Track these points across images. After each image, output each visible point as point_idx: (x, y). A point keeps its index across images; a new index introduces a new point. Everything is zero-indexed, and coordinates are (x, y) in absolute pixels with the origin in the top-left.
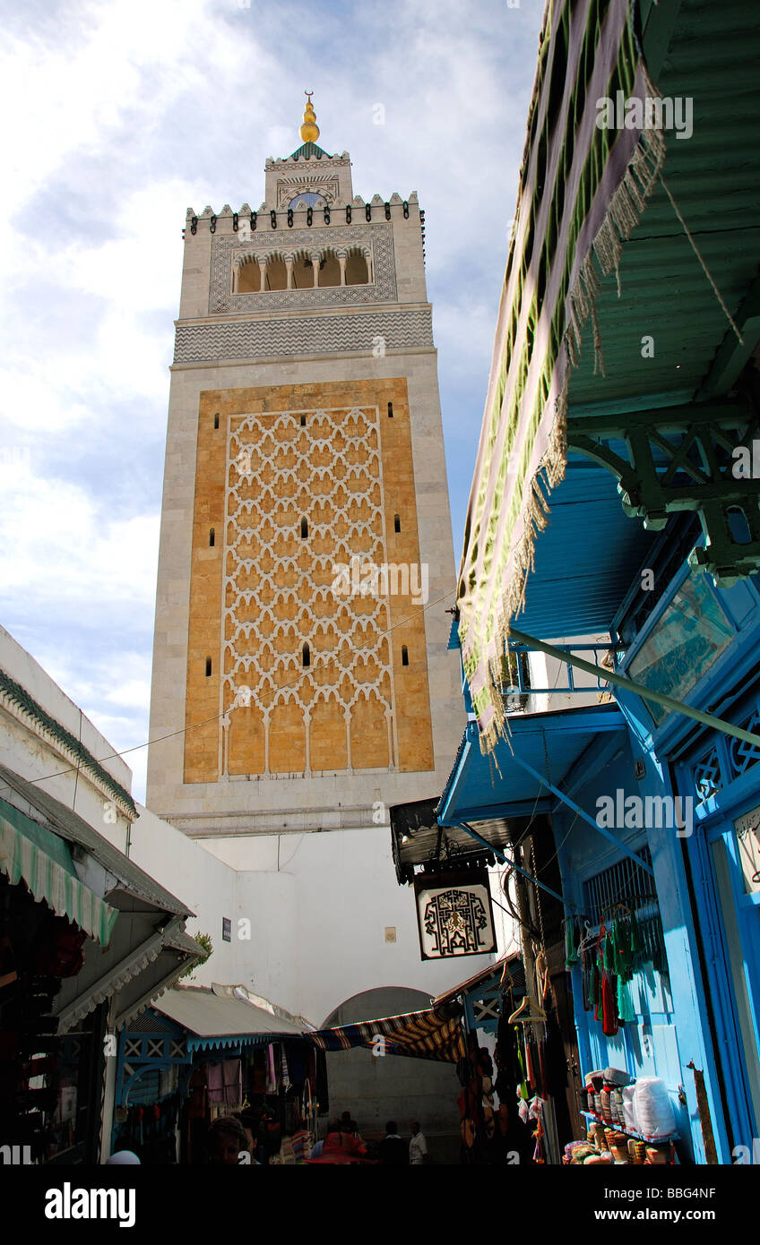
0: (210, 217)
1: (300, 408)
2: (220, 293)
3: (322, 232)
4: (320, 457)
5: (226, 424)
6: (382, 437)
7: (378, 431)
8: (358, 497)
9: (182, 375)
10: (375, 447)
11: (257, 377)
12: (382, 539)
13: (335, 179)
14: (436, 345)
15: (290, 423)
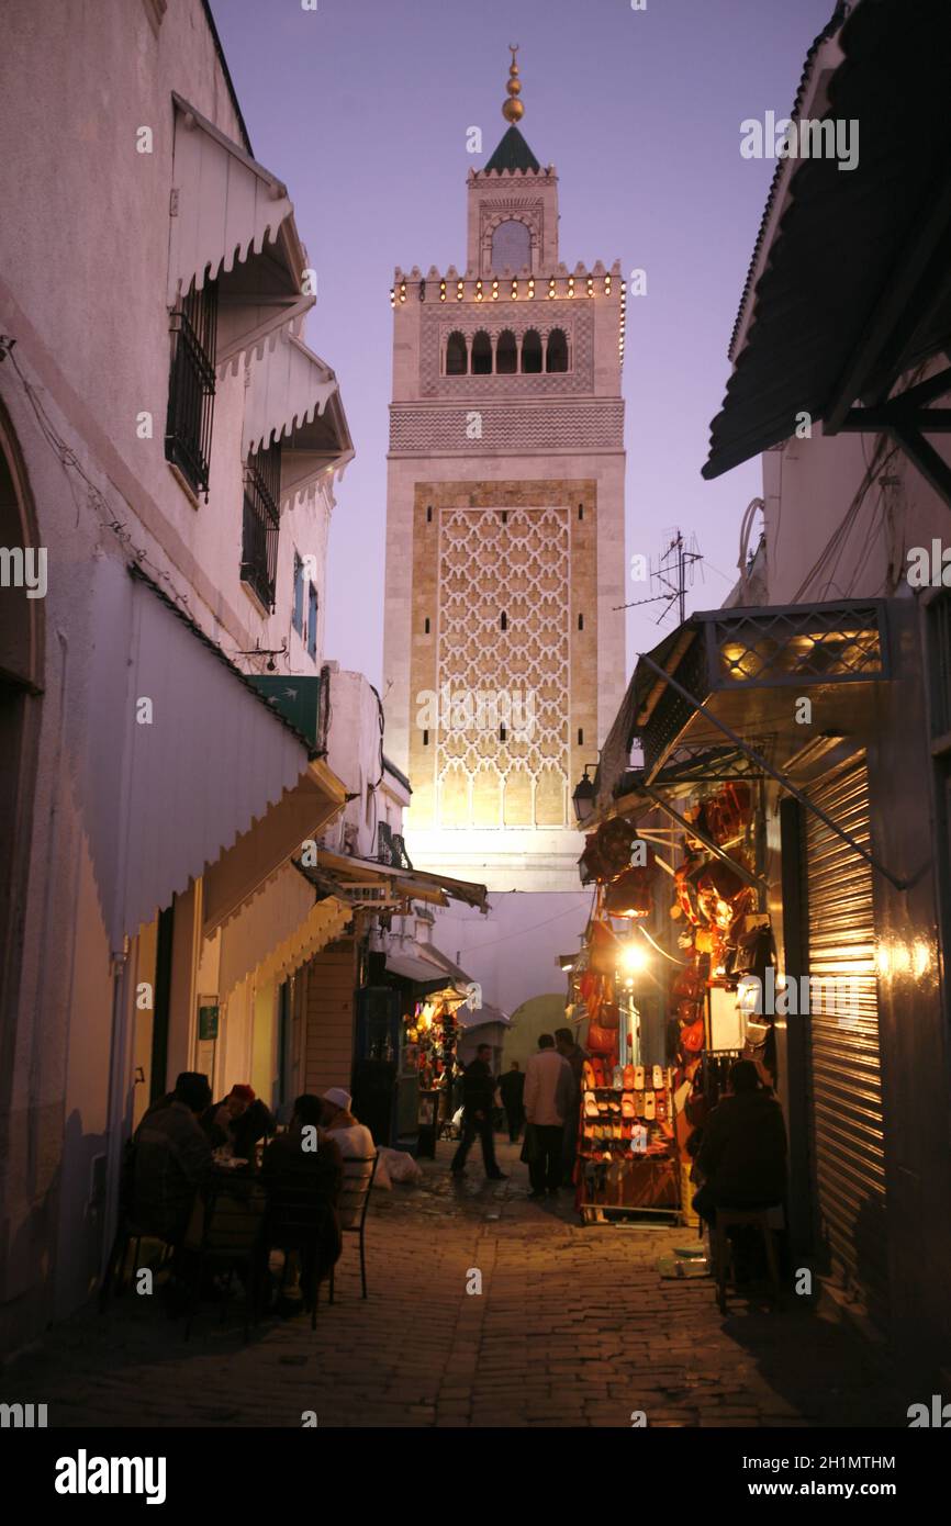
0: (419, 280)
1: (501, 505)
2: (429, 374)
3: (526, 307)
4: (521, 555)
5: (439, 517)
6: (573, 538)
7: (569, 532)
8: (550, 595)
9: (397, 463)
10: (566, 547)
11: (464, 471)
12: (568, 635)
13: (539, 203)
14: (626, 446)
15: (494, 519)
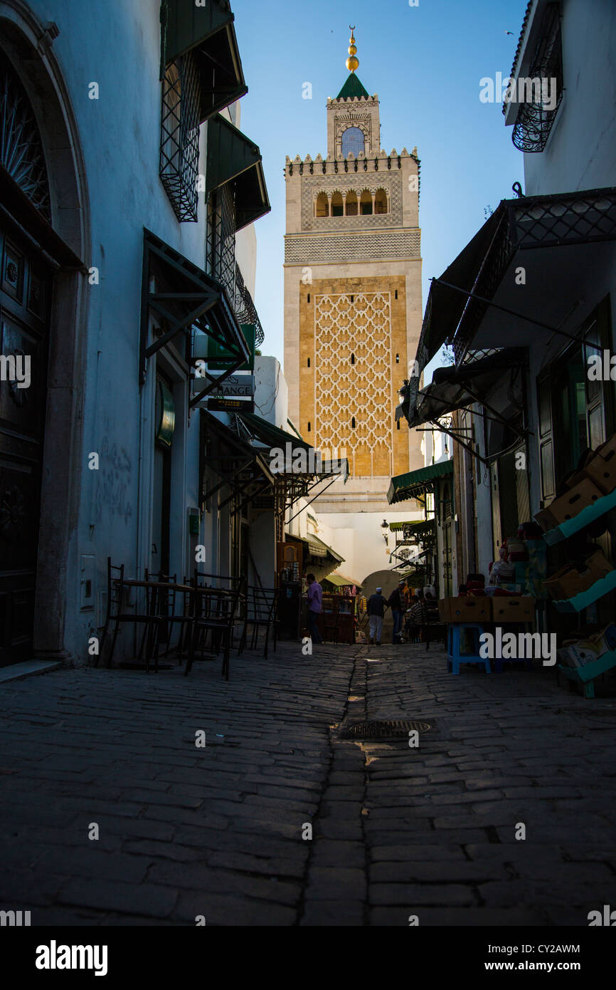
0: (300, 163)
1: (351, 292)
2: (307, 217)
3: (362, 176)
4: (361, 320)
5: (314, 300)
6: (392, 310)
7: (390, 307)
8: (379, 343)
9: (289, 270)
10: (388, 315)
11: (328, 272)
12: (390, 366)
13: (369, 116)
14: (422, 256)
15: (346, 300)
